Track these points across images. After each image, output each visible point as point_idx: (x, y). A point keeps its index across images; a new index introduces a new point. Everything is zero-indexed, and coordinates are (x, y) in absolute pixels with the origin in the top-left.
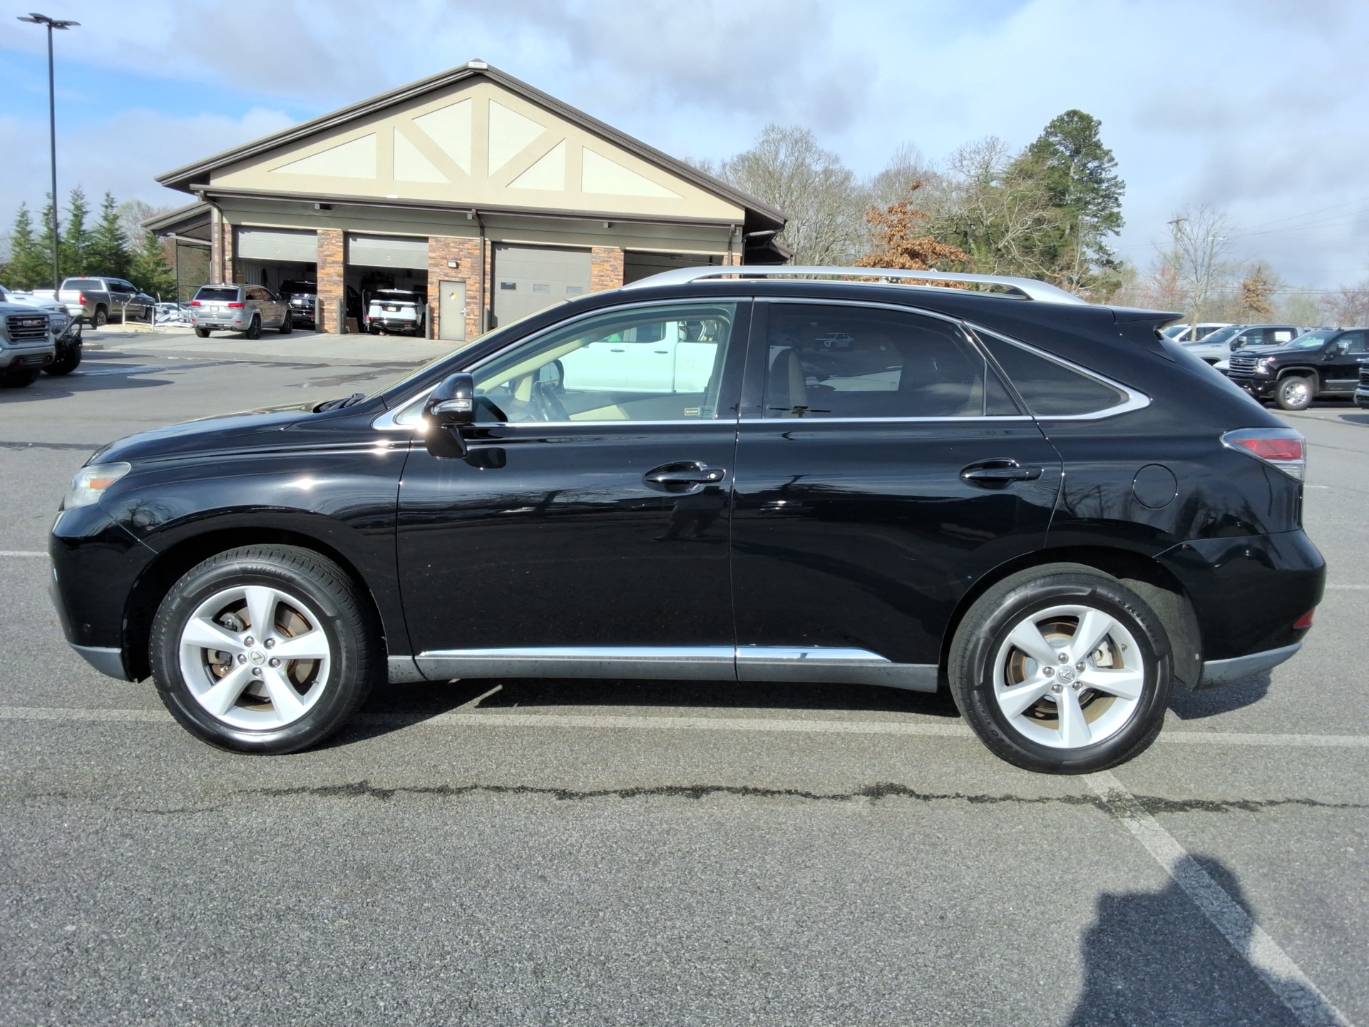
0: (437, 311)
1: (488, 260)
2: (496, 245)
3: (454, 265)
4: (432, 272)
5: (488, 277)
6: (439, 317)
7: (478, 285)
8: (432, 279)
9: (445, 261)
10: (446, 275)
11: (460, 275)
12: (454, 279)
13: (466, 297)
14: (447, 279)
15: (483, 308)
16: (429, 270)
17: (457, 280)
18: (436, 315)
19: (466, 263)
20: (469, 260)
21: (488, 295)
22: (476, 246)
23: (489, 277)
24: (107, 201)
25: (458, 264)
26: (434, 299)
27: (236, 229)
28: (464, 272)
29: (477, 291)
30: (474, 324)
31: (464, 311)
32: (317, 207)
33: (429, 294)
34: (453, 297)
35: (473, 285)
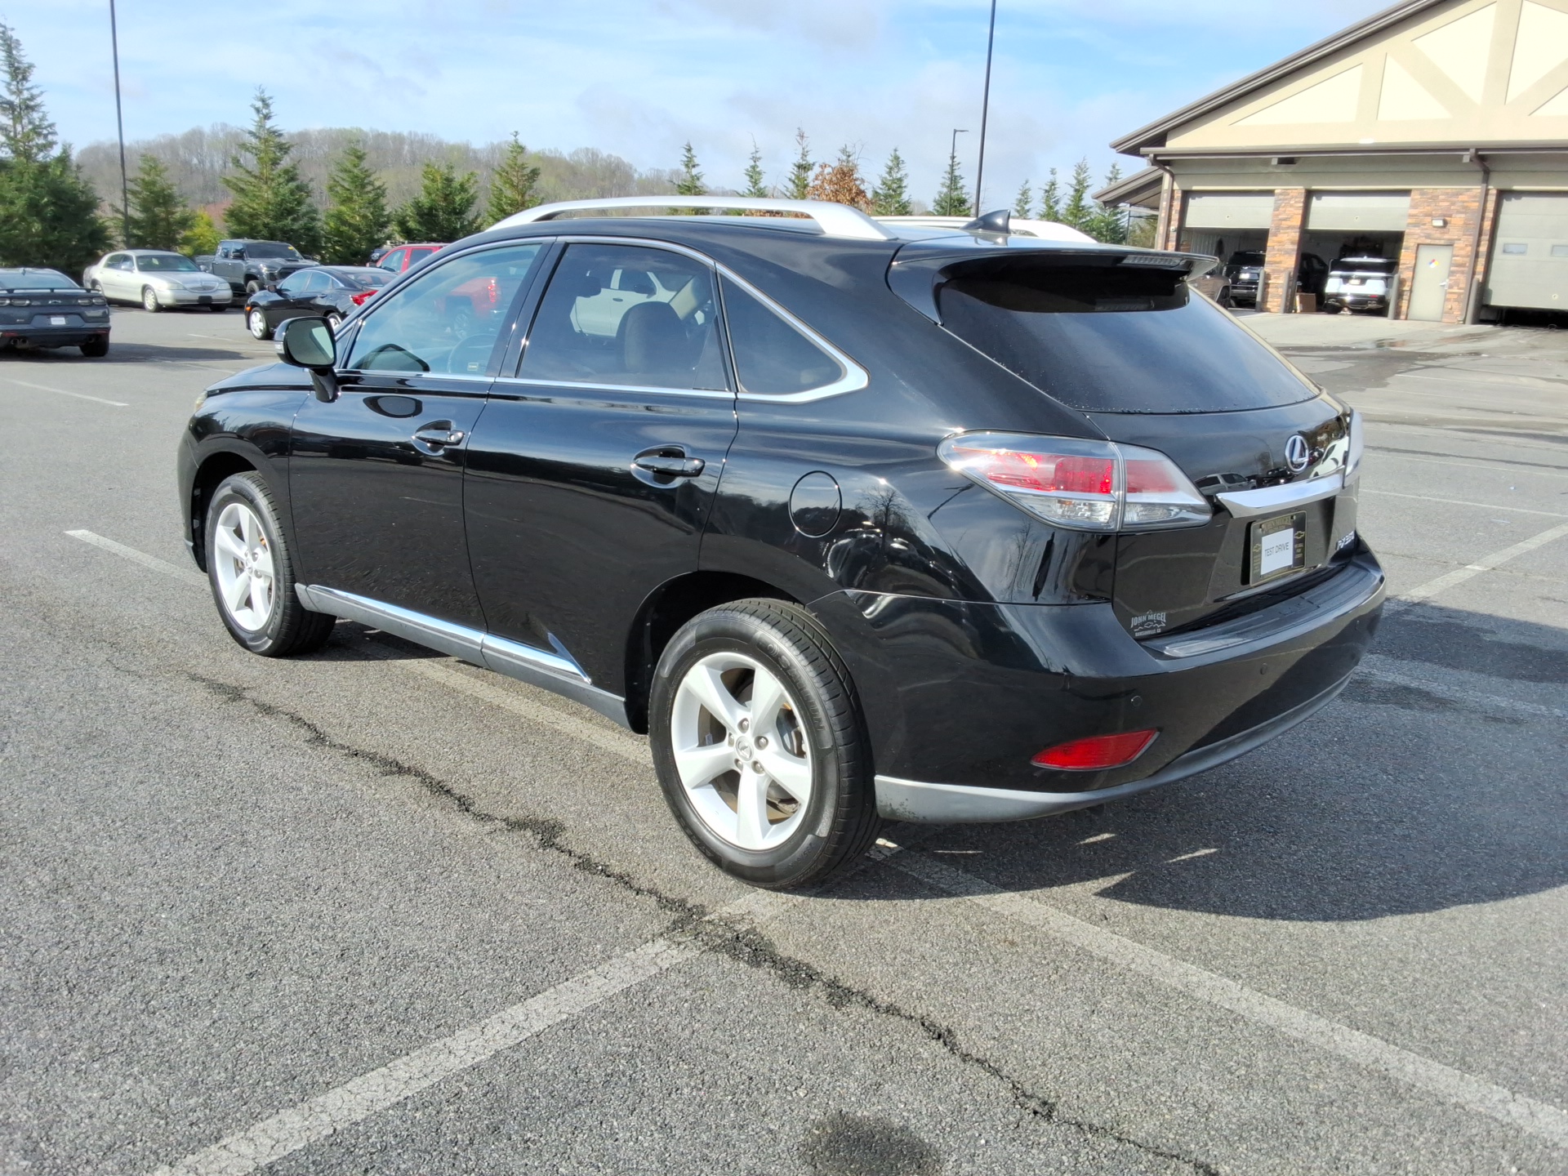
0: (1408, 284)
1: (1489, 215)
2: (1503, 194)
3: (1440, 223)
4: (1409, 234)
5: (1485, 238)
6: (1411, 291)
7: (1469, 248)
8: (1408, 243)
9: (1429, 219)
10: (1428, 236)
11: (1446, 236)
12: (1437, 242)
13: (1452, 265)
14: (1428, 241)
15: (1472, 278)
16: (1407, 231)
17: (1442, 242)
18: (1406, 288)
19: (1458, 220)
20: (1463, 216)
21: (1482, 261)
22: (1475, 197)
23: (1487, 237)
24: (1112, 172)
25: (1445, 223)
26: (1407, 268)
27: (1187, 195)
28: (1453, 233)
29: (1468, 256)
30: (1456, 300)
31: (1447, 282)
32: (1275, 162)
33: (1401, 262)
34: (1433, 265)
35: (1461, 249)
